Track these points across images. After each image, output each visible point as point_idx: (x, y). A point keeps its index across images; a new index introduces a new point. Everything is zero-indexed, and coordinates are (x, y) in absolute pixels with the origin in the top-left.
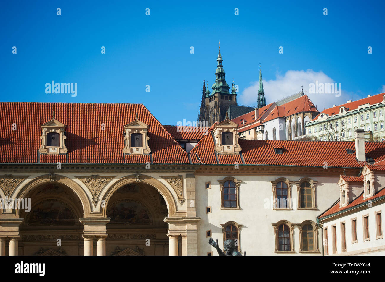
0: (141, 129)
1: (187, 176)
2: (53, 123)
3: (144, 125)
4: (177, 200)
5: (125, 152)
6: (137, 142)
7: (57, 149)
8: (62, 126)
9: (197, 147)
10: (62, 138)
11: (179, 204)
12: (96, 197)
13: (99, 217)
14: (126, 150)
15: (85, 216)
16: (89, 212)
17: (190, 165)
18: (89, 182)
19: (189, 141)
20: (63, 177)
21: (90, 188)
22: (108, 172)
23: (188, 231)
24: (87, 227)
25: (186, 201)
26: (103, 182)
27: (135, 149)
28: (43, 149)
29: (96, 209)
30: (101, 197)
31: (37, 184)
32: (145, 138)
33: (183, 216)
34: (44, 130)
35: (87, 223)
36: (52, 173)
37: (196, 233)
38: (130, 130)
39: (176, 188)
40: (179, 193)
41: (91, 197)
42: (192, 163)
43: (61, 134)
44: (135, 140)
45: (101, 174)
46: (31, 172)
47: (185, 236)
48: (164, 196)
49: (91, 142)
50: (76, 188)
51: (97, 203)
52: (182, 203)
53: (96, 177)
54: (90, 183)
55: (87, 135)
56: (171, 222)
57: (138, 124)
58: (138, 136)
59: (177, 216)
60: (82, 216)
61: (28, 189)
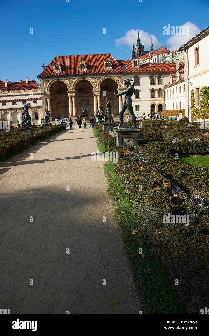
0: (109, 62)
1: (124, 76)
2: (82, 61)
3: (110, 61)
4: (121, 83)
5: (104, 69)
6: (108, 66)
7: (84, 69)
8: (85, 62)
9: (126, 66)
10: (85, 66)
11: (121, 84)
12: (97, 84)
13: (98, 89)
14: (105, 69)
15: (94, 89)
17: (124, 72)
18: (94, 79)
19: (124, 65)
20: (87, 78)
21: (95, 81)
22: (100, 76)
24: (94, 93)
26: (98, 79)
27: (107, 68)
28: (80, 70)
29: (97, 87)
30: (98, 83)
31: (79, 80)
32: (110, 65)
33: (122, 88)
34: (80, 64)
35: (94, 91)
36: (83, 77)
38: (106, 62)
39: (120, 79)
40: (121, 81)
41: (95, 83)
42: (125, 72)
43: (85, 65)
44: (107, 65)
45: (98, 76)
46: (77, 77)
48: (117, 83)
49: (94, 67)
51: (97, 85)
52: (122, 84)
53: (96, 77)
55: (93, 64)
56: (119, 90)
57: (108, 60)
58: (108, 64)
59: (121, 88)
60: (93, 89)
61: (76, 82)
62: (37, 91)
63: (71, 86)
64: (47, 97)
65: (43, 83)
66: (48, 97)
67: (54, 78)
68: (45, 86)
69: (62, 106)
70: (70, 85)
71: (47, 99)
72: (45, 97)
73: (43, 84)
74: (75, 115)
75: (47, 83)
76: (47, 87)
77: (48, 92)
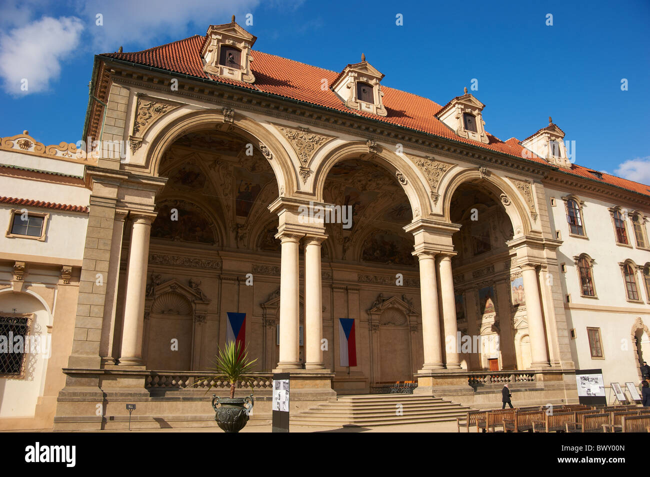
0: (475, 109)
1: (536, 181)
2: (365, 67)
3: (479, 104)
4: (529, 214)
6: (470, 125)
7: (372, 106)
8: (379, 75)
10: (379, 94)
11: (531, 220)
12: (435, 191)
14: (461, 133)
15: (415, 219)
16: (427, 212)
18: (423, 165)
20: (388, 150)
21: (426, 175)
22: (443, 155)
23: (549, 260)
25: (538, 217)
26: (441, 170)
27: (470, 133)
28: (352, 102)
29: (438, 209)
30: (441, 191)
31: (349, 153)
32: (481, 122)
33: (539, 236)
34: (352, 73)
36: (371, 141)
37: (556, 264)
38: (462, 107)
39: (526, 197)
40: (530, 205)
41: (428, 189)
43: (376, 88)
44: (468, 122)
45: (438, 157)
46: (341, 131)
47: (545, 267)
50: (406, 172)
52: (535, 219)
53: (433, 160)
54: (425, 167)
57: (472, 101)
58: (470, 118)
59: (533, 236)
62: (60, 154)
63: (306, 172)
64: (135, 209)
65: (128, 112)
66: (145, 203)
67: (209, 101)
68: (136, 130)
69: (163, 312)
70: (297, 165)
71: (130, 219)
72: (119, 203)
73: (123, 115)
74: (323, 365)
75: (155, 116)
76: (151, 138)
77: (153, 171)
